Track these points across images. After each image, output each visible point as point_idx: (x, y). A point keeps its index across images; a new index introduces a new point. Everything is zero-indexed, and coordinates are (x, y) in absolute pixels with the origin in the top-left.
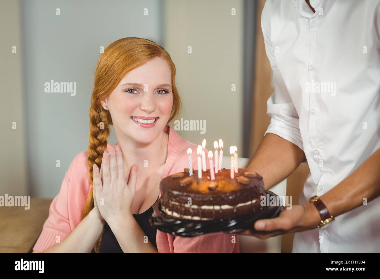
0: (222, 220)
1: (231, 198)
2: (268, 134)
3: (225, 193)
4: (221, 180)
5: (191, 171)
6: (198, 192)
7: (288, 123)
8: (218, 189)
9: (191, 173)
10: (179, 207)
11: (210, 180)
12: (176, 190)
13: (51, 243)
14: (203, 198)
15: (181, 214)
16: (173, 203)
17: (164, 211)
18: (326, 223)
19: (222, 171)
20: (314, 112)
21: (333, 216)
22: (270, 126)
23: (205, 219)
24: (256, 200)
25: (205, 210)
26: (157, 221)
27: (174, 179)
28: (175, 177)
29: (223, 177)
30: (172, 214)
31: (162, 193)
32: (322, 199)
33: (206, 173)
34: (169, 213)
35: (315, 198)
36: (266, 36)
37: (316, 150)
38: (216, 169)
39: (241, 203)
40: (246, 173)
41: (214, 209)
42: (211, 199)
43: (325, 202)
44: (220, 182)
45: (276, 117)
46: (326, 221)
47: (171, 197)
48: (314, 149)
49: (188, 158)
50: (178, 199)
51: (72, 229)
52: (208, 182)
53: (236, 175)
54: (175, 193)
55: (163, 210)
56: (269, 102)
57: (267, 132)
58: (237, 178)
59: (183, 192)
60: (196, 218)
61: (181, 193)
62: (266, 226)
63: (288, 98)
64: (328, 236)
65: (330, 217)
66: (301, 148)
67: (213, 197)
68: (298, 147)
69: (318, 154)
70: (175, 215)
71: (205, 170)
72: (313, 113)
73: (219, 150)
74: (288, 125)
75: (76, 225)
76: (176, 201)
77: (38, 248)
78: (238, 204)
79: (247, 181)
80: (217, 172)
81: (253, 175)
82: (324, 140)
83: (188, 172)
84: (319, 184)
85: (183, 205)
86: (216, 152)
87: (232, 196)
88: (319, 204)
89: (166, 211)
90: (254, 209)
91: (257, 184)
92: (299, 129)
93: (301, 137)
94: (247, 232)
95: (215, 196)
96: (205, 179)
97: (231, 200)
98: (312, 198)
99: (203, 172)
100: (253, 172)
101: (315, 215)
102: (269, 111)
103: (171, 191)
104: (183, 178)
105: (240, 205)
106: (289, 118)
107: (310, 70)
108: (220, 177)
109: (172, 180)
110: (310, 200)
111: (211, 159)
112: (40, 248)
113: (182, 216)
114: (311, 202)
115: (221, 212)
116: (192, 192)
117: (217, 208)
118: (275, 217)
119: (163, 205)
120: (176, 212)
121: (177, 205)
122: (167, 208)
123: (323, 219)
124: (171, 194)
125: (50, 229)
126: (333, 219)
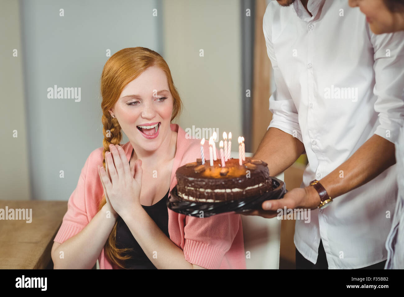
0: (232, 201)
1: (240, 181)
2: (270, 128)
3: (235, 178)
4: (231, 167)
5: (203, 161)
6: (211, 178)
7: (288, 118)
8: (229, 174)
9: (204, 163)
10: (194, 191)
11: (221, 167)
12: (191, 177)
13: (70, 235)
14: (216, 182)
15: (196, 197)
16: (189, 188)
17: (181, 196)
18: (325, 204)
19: (231, 160)
20: (312, 106)
21: (331, 198)
22: (272, 121)
23: (218, 201)
24: (262, 184)
25: (217, 192)
26: (174, 205)
27: (188, 167)
28: (190, 166)
29: (232, 164)
30: (188, 198)
31: (178, 180)
32: (321, 183)
33: (218, 162)
34: (186, 197)
35: (314, 182)
36: (267, 39)
37: (314, 141)
38: (225, 158)
39: (249, 186)
40: (253, 161)
41: (226, 192)
42: (223, 183)
43: (324, 185)
44: (230, 168)
45: (277, 113)
46: (325, 202)
47: (187, 183)
48: (312, 140)
49: (201, 149)
50: (193, 184)
51: (89, 221)
52: (219, 169)
53: (244, 163)
54: (191, 179)
55: (179, 195)
56: (271, 99)
57: (270, 126)
58: (245, 165)
59: (198, 178)
60: (210, 201)
61: (196, 179)
62: (272, 206)
63: (288, 96)
64: (326, 219)
65: (329, 198)
66: (300, 140)
67: (224, 182)
68: (298, 139)
69: (316, 144)
70: (191, 198)
71: (215, 159)
72: (311, 108)
73: (228, 140)
74: (288, 120)
75: (93, 217)
76: (192, 186)
77: (59, 240)
78: (246, 187)
79: (254, 167)
80: (226, 160)
81: (259, 162)
82: (322, 131)
83: (200, 162)
84: (317, 172)
85: (198, 189)
86: (226, 142)
87: (241, 180)
88: (319, 187)
89: (182, 196)
90: (261, 192)
91: (263, 170)
92: (298, 124)
93: (300, 131)
94: (256, 212)
95: (226, 180)
96: (216, 166)
97: (240, 183)
98: (313, 182)
99: (214, 161)
100: (259, 160)
101: (315, 196)
102: (271, 107)
103: (186, 177)
104: (196, 166)
105: (249, 188)
106: (290, 113)
107: (309, 69)
108: (230, 165)
109: (186, 169)
110: (310, 184)
111: (221, 148)
112: (60, 240)
113: (197, 199)
114: (312, 185)
115: (232, 194)
116: (206, 178)
117: (228, 191)
118: (280, 198)
119: (180, 191)
120: (192, 196)
121: (193, 190)
122: (183, 193)
123: (322, 200)
124: (187, 180)
125: (69, 222)
126: (332, 200)
